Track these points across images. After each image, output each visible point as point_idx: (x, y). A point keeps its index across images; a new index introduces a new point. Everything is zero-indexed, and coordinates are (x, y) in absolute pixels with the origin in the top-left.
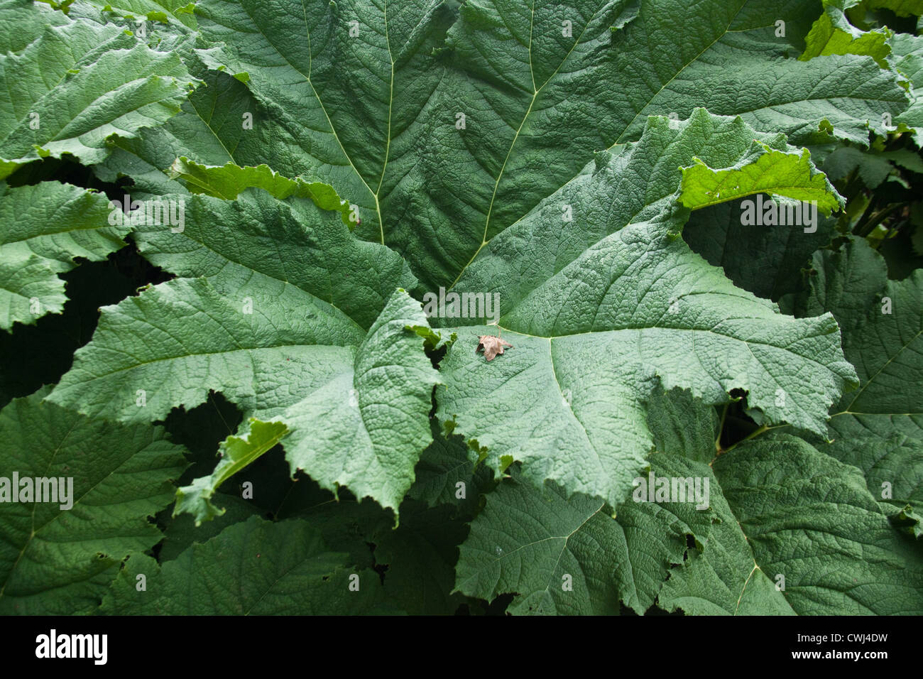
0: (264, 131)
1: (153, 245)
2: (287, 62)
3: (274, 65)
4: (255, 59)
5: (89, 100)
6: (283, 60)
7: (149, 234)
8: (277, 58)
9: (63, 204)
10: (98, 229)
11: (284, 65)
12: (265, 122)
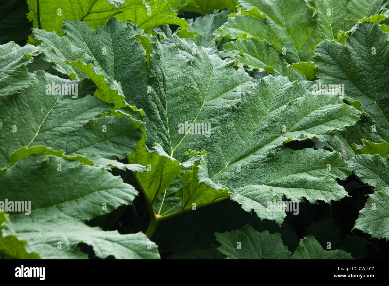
0: (364, 128)
1: (362, 175)
2: (363, 94)
3: (358, 96)
4: (348, 92)
5: (305, 114)
6: (361, 93)
7: (360, 170)
8: (358, 92)
9: (322, 157)
10: (339, 167)
11: (362, 95)
12: (364, 124)
